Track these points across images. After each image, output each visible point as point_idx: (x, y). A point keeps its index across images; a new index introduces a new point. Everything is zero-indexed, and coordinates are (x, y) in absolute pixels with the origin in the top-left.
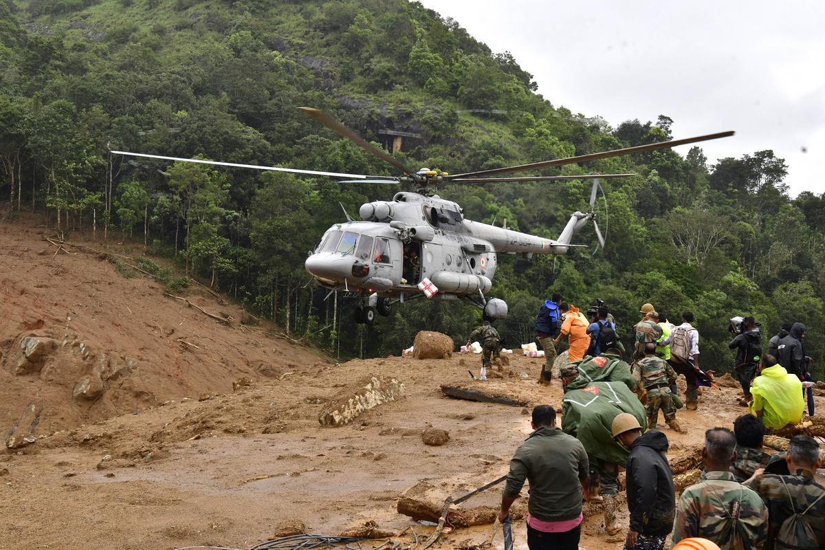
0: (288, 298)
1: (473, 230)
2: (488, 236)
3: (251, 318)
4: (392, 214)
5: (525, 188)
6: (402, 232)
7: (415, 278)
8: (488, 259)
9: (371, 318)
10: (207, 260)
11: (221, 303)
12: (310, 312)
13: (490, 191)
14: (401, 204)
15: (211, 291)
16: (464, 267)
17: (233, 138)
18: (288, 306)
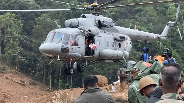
0: (50, 73)
1: (119, 31)
2: (127, 33)
3: (34, 82)
4: (79, 24)
5: (153, 18)
6: (84, 31)
7: (92, 52)
8: (127, 43)
9: (72, 73)
10: (14, 58)
11: (21, 76)
12: (60, 78)
13: (137, 21)
14: (84, 19)
15: (16, 71)
16: (116, 47)
17: (23, 4)
18: (50, 76)
